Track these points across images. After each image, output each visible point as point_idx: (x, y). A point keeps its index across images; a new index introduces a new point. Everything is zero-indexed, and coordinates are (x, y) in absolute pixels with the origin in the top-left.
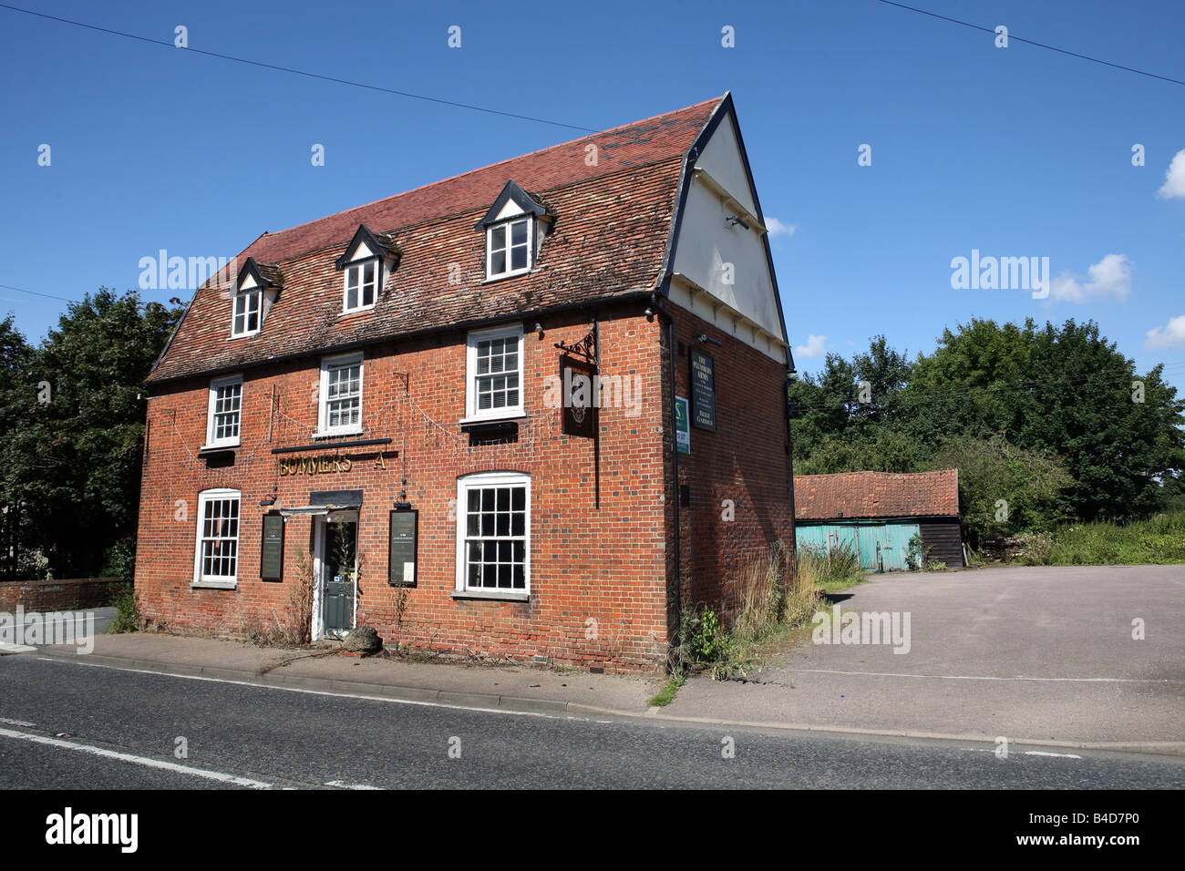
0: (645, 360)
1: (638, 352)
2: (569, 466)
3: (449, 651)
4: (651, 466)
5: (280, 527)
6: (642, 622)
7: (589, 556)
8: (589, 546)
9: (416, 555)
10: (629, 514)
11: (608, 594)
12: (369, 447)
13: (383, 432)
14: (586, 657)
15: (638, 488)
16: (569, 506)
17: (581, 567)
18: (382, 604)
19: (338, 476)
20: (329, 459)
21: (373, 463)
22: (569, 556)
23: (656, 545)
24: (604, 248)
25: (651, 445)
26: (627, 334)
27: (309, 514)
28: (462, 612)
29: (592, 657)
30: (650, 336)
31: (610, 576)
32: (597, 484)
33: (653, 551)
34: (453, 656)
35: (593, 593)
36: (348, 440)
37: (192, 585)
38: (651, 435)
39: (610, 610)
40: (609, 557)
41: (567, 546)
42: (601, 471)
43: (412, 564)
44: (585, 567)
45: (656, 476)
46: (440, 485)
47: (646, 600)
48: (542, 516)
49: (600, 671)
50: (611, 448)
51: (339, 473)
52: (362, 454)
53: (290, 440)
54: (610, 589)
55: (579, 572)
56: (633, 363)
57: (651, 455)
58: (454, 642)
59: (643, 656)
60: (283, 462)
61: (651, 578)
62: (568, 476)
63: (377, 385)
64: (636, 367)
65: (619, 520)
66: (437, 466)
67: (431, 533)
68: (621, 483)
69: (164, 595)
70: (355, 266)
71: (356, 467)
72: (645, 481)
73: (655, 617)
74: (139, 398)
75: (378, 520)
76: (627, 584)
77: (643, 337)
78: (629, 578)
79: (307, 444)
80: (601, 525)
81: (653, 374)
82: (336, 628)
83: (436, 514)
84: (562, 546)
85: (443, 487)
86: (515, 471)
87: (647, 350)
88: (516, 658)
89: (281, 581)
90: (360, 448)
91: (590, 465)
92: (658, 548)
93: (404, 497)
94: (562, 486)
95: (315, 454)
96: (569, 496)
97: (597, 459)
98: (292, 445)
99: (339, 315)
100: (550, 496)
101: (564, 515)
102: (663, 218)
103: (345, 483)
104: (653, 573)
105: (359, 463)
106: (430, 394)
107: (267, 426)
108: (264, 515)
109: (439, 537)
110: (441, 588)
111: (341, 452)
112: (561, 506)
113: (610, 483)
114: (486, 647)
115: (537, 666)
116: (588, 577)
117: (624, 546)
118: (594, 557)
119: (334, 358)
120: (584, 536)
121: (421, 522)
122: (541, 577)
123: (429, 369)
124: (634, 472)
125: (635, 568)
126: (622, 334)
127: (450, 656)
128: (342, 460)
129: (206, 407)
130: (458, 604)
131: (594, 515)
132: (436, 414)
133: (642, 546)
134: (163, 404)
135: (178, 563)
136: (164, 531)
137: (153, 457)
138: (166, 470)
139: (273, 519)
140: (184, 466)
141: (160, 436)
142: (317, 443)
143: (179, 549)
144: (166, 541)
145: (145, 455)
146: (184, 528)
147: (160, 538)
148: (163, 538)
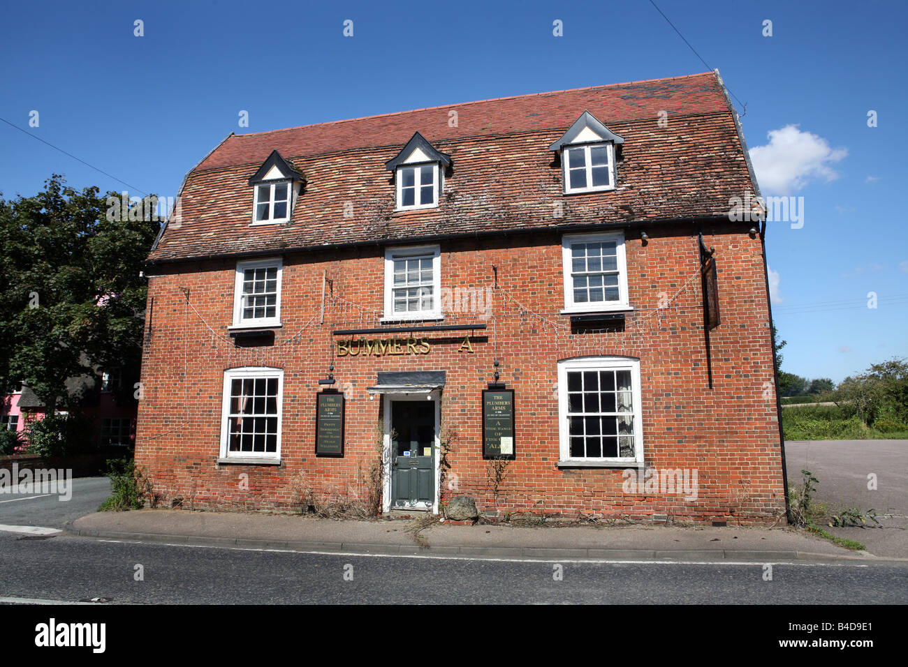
0: (749, 269)
1: (743, 262)
2: (680, 353)
3: (558, 515)
4: (761, 354)
5: (339, 405)
6: (760, 482)
7: (705, 429)
8: (704, 420)
9: (514, 430)
10: (742, 393)
11: (725, 459)
12: (451, 332)
13: (469, 319)
14: (707, 513)
15: (749, 372)
16: (680, 386)
17: (696, 437)
18: (474, 476)
19: (413, 358)
20: (403, 342)
21: (459, 347)
22: (683, 429)
23: (770, 419)
24: (684, 177)
25: (760, 337)
26: (730, 247)
27: (377, 393)
28: (570, 481)
29: (711, 513)
30: (754, 250)
31: (726, 444)
32: (709, 368)
33: (767, 423)
34: (563, 519)
35: (710, 459)
36: (425, 325)
37: (218, 461)
38: (760, 329)
39: (728, 473)
40: (724, 428)
41: (681, 420)
42: (713, 357)
43: (511, 439)
44: (701, 437)
45: (766, 362)
46: (539, 368)
47: (763, 464)
48: (654, 395)
49: (724, 524)
50: (721, 339)
51: (414, 355)
52: (443, 339)
53: (349, 323)
54: (727, 455)
55: (694, 442)
56: (738, 270)
57: (760, 346)
58: (560, 506)
59: (762, 510)
60: (341, 343)
61: (767, 446)
62: (680, 361)
63: (458, 276)
64: (741, 274)
65: (732, 398)
66: (535, 350)
67: (531, 410)
68: (733, 368)
69: (178, 472)
70: (410, 168)
71: (434, 350)
72: (756, 366)
73: (771, 477)
74: (141, 275)
75: (466, 399)
76: (745, 450)
77: (746, 250)
78: (745, 446)
79: (372, 327)
80: (715, 402)
81: (758, 281)
82: (409, 499)
83: (535, 393)
84: (676, 420)
85: (543, 369)
86: (623, 356)
87: (750, 261)
88: (633, 518)
89: (343, 457)
90: (440, 332)
91: (701, 352)
92: (772, 420)
93: (497, 378)
94: (673, 369)
95: (383, 337)
96: (681, 378)
97: (708, 348)
98: (352, 328)
99: (394, 211)
100: (661, 378)
101: (677, 394)
102: (735, 158)
103: (422, 365)
104: (768, 441)
105: (440, 346)
106: (522, 286)
107: (317, 309)
108: (318, 394)
109: (539, 414)
110: (545, 459)
111: (416, 335)
112: (674, 386)
113: (722, 368)
114: (598, 509)
115: (657, 523)
116: (705, 446)
117: (739, 419)
118: (709, 429)
119: (401, 249)
120: (698, 411)
121: (518, 401)
122: (655, 446)
123: (520, 264)
124: (744, 359)
125: (750, 437)
126: (726, 247)
127: (557, 519)
128: (419, 343)
129: (232, 288)
130: (565, 473)
131: (707, 394)
132: (532, 305)
133: (756, 419)
134: (170, 283)
135: (198, 439)
136: (176, 408)
137: (158, 334)
138: (177, 348)
139: (330, 398)
140: (204, 345)
141: (168, 314)
142: (385, 327)
143: (199, 425)
144: (179, 418)
145: (146, 332)
146: (205, 404)
147: (171, 415)
148: (174, 415)
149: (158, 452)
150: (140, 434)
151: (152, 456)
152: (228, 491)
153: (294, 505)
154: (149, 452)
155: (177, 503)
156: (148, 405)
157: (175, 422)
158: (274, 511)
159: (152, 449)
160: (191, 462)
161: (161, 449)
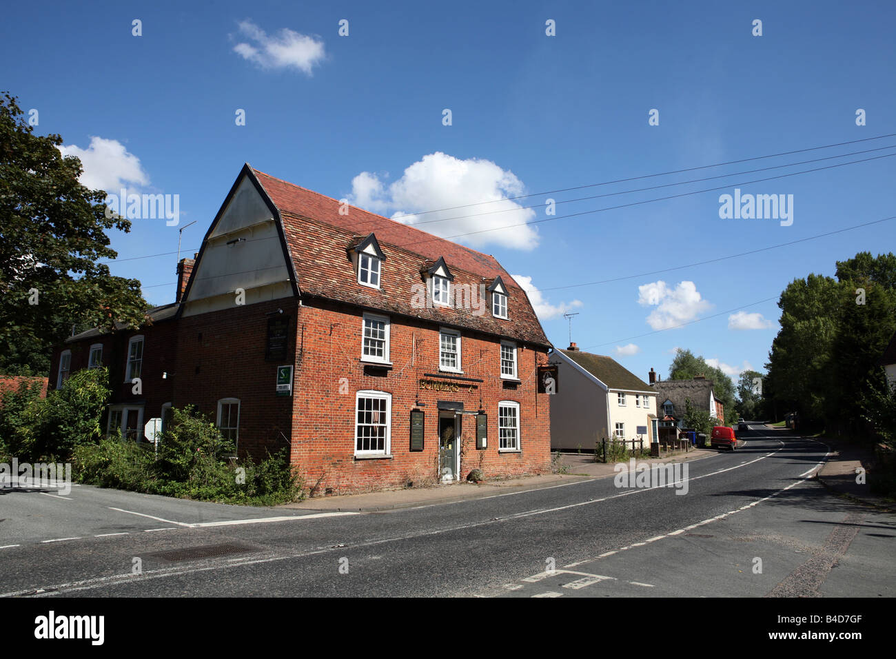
4: (547, 405)
5: (422, 419)
7: (535, 435)
8: (535, 431)
9: (487, 435)
10: (543, 420)
11: (539, 448)
14: (535, 470)
15: (545, 411)
16: (530, 416)
17: (533, 439)
18: (472, 458)
19: (452, 394)
20: (448, 384)
21: (468, 390)
22: (530, 435)
25: (547, 398)
29: (537, 470)
31: (540, 442)
32: (536, 409)
37: (354, 457)
40: (539, 435)
41: (530, 431)
43: (486, 439)
45: (548, 408)
46: (493, 404)
47: (547, 449)
48: (523, 420)
50: (539, 397)
51: (452, 392)
53: (424, 368)
57: (547, 401)
59: (547, 468)
60: (422, 381)
62: (530, 405)
63: (468, 351)
65: (541, 422)
67: (491, 424)
68: (541, 410)
69: (326, 467)
70: (438, 277)
75: (470, 418)
79: (435, 373)
80: (537, 424)
83: (492, 416)
84: (528, 431)
86: (516, 401)
89: (423, 451)
93: (481, 408)
94: (528, 409)
95: (440, 380)
96: (530, 413)
97: (536, 400)
98: (426, 372)
100: (525, 412)
101: (529, 420)
103: (455, 398)
105: (461, 389)
106: (489, 362)
107: (410, 357)
108: (411, 412)
109: (493, 427)
110: (495, 449)
112: (528, 416)
114: (509, 472)
116: (535, 442)
119: (445, 329)
120: (534, 427)
121: (488, 420)
122: (524, 442)
126: (541, 358)
128: (454, 385)
129: (360, 330)
130: (500, 455)
132: (492, 372)
134: (316, 315)
135: (340, 442)
136: (324, 417)
137: (307, 356)
138: (324, 370)
139: (417, 415)
140: (343, 370)
141: (315, 340)
142: (441, 374)
143: (341, 432)
144: (326, 426)
145: (298, 352)
146: (344, 416)
147: (320, 423)
148: (323, 423)
149: (310, 453)
150: (295, 438)
151: (305, 456)
152: (361, 479)
153: (400, 483)
154: (303, 453)
155: (329, 491)
156: (301, 414)
157: (323, 428)
158: (390, 489)
159: (305, 450)
160: (336, 459)
161: (313, 450)
